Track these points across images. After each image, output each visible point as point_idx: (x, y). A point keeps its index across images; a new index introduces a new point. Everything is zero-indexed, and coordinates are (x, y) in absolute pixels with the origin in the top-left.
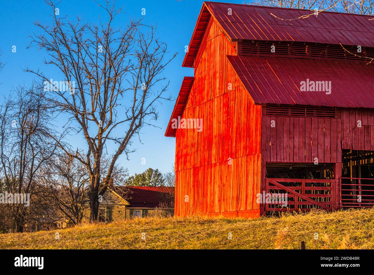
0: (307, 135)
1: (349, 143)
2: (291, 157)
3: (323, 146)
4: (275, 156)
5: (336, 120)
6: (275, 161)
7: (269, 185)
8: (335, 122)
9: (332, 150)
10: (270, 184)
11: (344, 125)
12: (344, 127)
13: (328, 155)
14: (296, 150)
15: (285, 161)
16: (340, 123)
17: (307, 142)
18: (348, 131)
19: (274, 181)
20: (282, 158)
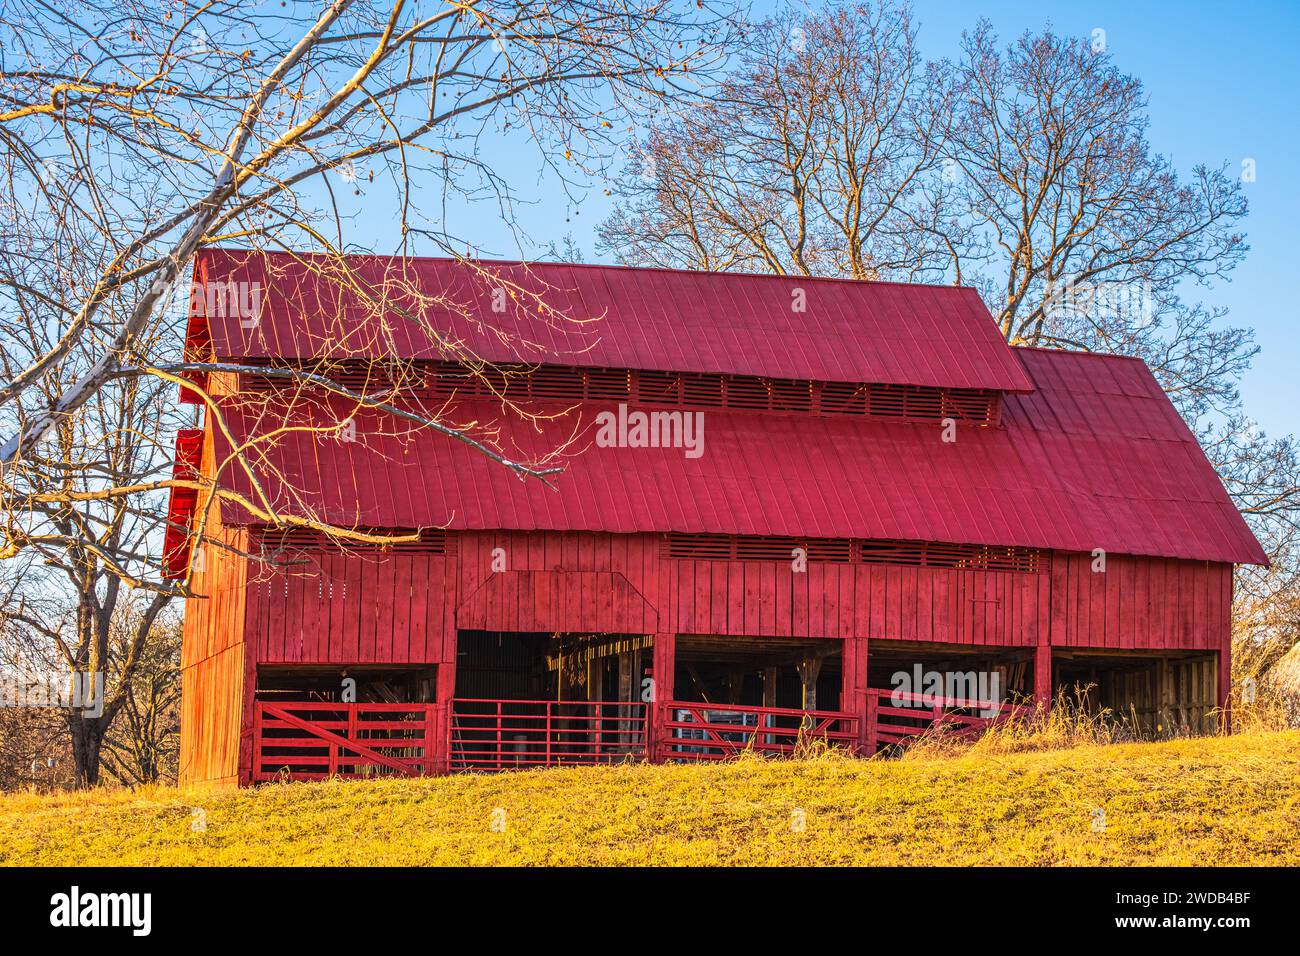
0: (367, 596)
1: (478, 616)
2: (324, 650)
3: (407, 623)
4: (282, 648)
5: (442, 559)
6: (280, 660)
7: (264, 718)
8: (441, 563)
9: (430, 633)
10: (266, 716)
11: (465, 569)
12: (465, 575)
13: (419, 644)
14: (336, 634)
15: (307, 660)
16: (454, 567)
17: (365, 613)
18: (474, 586)
19: (276, 708)
20: (299, 652)
